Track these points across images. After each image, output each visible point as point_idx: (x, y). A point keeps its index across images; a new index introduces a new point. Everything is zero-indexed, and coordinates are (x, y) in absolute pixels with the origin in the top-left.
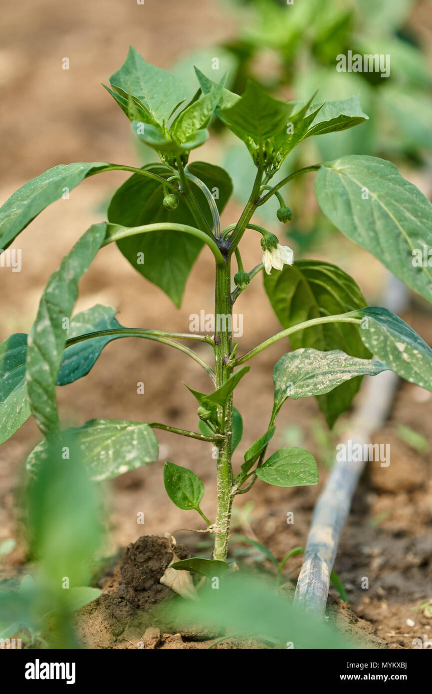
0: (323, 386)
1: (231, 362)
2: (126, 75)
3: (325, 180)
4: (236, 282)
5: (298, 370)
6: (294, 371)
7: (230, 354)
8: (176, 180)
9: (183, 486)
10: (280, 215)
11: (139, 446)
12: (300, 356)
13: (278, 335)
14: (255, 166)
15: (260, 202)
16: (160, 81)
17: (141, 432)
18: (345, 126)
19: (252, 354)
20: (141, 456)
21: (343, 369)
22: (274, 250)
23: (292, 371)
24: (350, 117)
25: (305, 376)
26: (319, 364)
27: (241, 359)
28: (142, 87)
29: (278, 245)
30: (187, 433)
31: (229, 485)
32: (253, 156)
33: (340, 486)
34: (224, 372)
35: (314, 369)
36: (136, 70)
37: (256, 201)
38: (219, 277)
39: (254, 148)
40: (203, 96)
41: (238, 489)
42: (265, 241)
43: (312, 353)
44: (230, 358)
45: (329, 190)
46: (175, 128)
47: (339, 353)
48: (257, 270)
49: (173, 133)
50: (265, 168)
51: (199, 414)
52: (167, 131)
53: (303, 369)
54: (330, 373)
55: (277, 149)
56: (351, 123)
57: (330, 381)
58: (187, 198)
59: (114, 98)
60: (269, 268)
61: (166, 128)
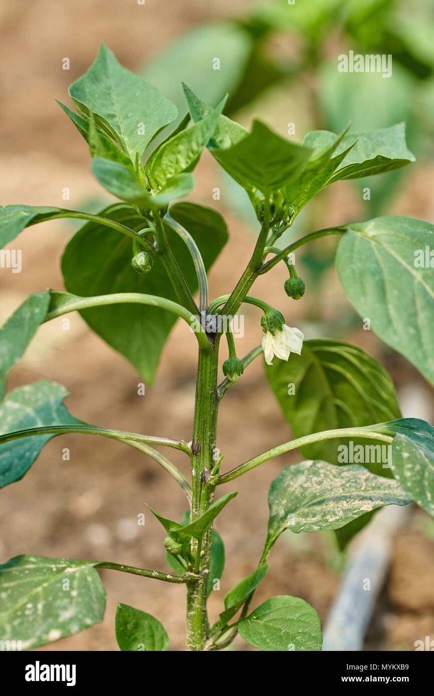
0: (334, 518)
1: (213, 479)
2: (94, 83)
3: (352, 251)
4: (226, 371)
5: (302, 490)
6: (297, 492)
7: (212, 467)
8: (151, 233)
9: (141, 636)
10: (289, 289)
11: (80, 600)
12: (306, 472)
13: (277, 448)
14: (258, 222)
15: (263, 269)
16: (138, 94)
17: (83, 578)
18: (383, 170)
19: (242, 470)
20: (80, 616)
21: (362, 494)
22: (278, 332)
23: (294, 492)
24: (390, 159)
25: (311, 500)
26: (331, 485)
27: (227, 477)
28: (114, 101)
29: (285, 326)
30: (148, 573)
31: (202, 640)
32: (256, 208)
33: (350, 619)
34: (203, 492)
35: (323, 492)
36: (108, 77)
37: (257, 267)
38: (202, 365)
39: (258, 199)
40: (191, 124)
41: (213, 644)
42: (267, 320)
43: (322, 468)
44: (212, 473)
45: (358, 266)
46: (152, 165)
47: (358, 470)
48: (254, 355)
49: (149, 172)
50: (271, 225)
51: (166, 547)
52: (142, 169)
53: (309, 491)
54: (345, 498)
55: (289, 201)
56: (391, 167)
57: (344, 511)
58: (164, 258)
59: (73, 121)
60: (270, 357)
61: (140, 164)
